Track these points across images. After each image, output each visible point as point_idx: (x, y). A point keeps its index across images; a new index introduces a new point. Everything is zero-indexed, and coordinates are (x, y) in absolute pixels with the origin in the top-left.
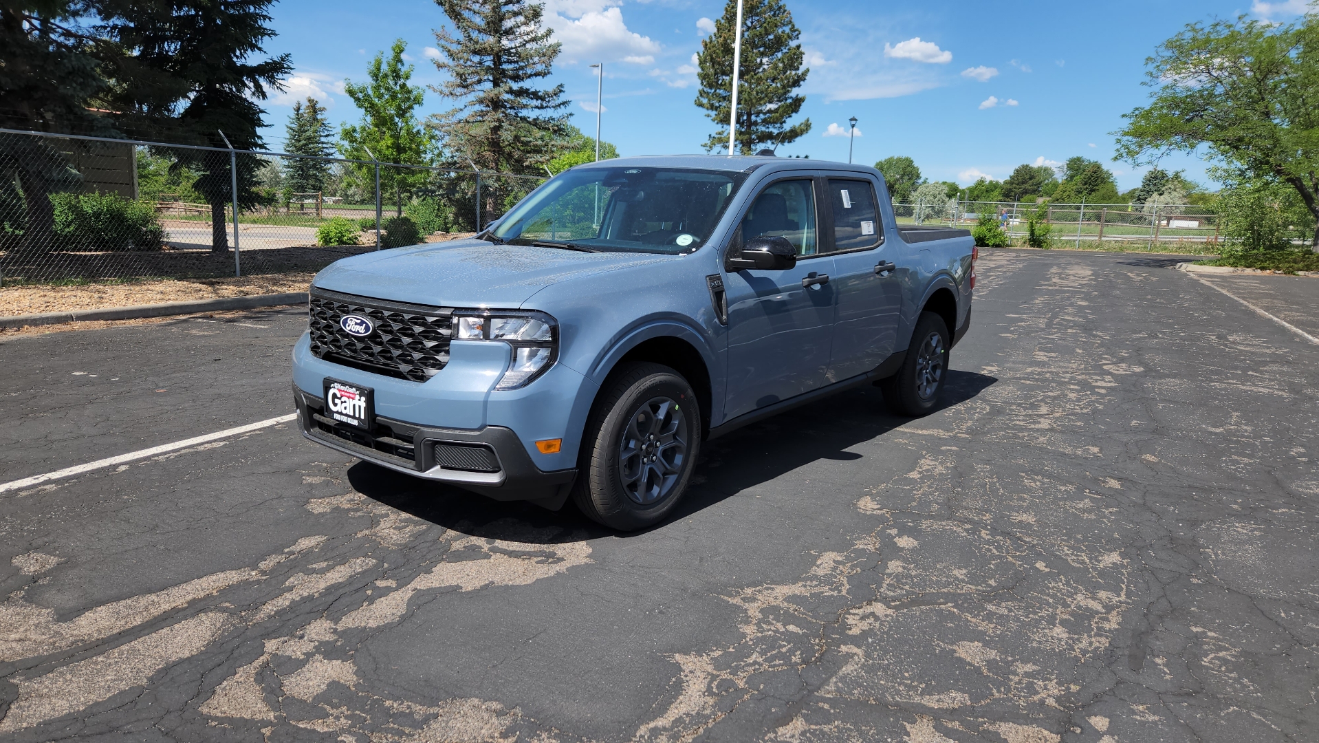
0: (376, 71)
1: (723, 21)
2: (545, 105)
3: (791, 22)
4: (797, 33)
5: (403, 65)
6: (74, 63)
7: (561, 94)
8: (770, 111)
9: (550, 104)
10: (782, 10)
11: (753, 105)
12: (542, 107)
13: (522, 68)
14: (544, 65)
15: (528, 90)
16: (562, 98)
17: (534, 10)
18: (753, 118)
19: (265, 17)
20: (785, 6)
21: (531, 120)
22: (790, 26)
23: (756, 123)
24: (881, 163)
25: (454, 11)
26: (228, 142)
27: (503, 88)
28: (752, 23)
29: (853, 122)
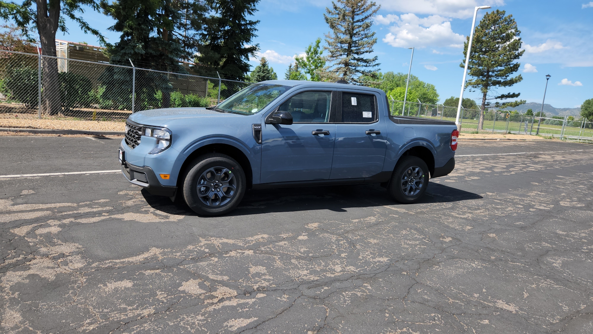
0: (308, 51)
1: (479, 28)
2: (368, 65)
3: (516, 27)
4: (518, 32)
5: (319, 48)
6: (174, 46)
7: (376, 60)
8: (500, 71)
9: (371, 65)
10: (512, 22)
11: (489, 67)
12: (366, 66)
13: (359, 49)
14: (368, 48)
15: (363, 59)
16: (377, 62)
17: (367, 24)
18: (490, 73)
19: (256, 30)
20: (514, 19)
21: (361, 71)
22: (515, 29)
23: (491, 76)
24: (589, 100)
25: (333, 26)
26: (219, 76)
27: (350, 57)
28: (495, 28)
29: (548, 77)
